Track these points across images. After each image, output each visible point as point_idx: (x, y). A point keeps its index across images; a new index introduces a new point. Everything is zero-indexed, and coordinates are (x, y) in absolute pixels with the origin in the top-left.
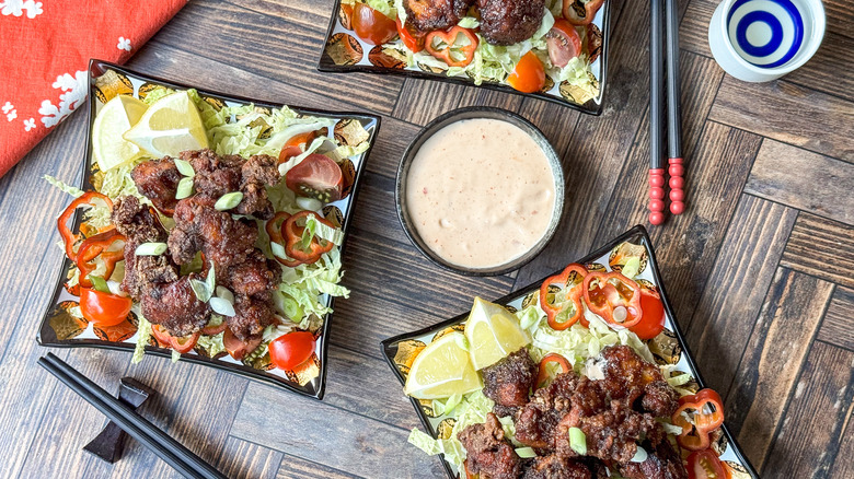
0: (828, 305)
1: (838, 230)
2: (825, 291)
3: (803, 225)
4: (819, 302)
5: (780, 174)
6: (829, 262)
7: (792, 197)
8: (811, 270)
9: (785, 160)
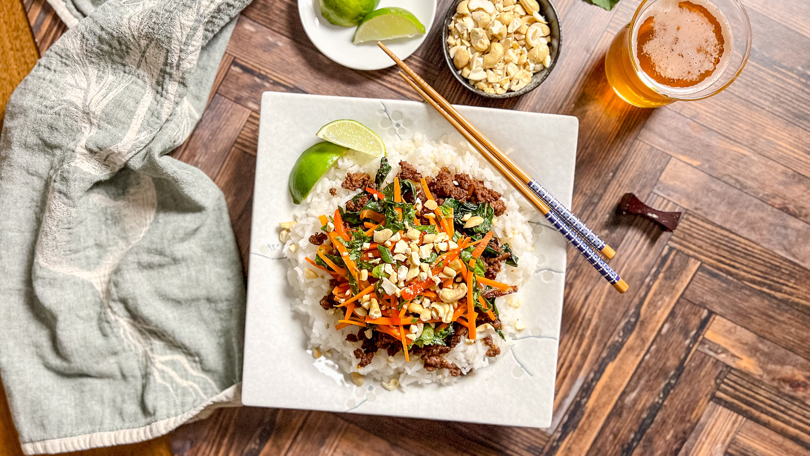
0: (694, 276)
1: (709, 227)
2: (694, 266)
3: (687, 219)
4: (688, 273)
5: (678, 183)
6: (700, 247)
7: (683, 200)
8: (687, 251)
9: (683, 174)
